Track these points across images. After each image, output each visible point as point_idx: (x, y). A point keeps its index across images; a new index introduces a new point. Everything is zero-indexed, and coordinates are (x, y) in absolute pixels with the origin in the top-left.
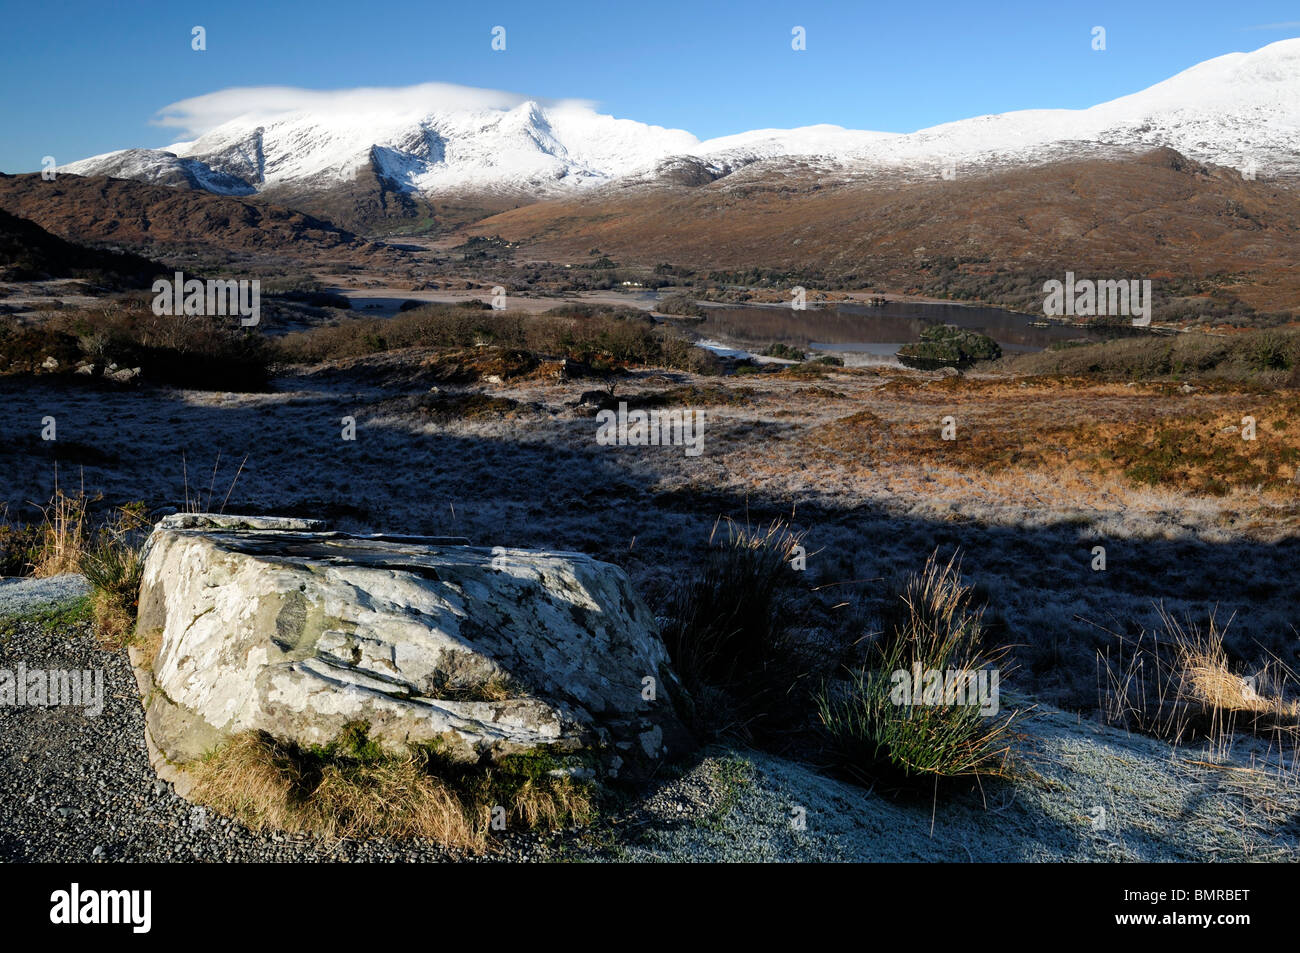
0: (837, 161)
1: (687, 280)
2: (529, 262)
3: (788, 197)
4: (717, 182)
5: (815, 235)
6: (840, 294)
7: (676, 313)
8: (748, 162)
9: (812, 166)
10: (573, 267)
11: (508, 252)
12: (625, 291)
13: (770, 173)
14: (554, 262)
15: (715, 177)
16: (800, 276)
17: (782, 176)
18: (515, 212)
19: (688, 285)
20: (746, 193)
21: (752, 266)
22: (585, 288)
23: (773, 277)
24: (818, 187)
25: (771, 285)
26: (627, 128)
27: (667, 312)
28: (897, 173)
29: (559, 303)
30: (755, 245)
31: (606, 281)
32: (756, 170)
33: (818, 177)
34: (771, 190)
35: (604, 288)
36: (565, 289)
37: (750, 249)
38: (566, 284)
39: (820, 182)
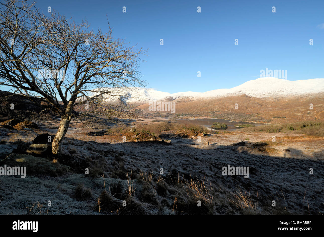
0: (193, 97)
1: (172, 115)
2: (146, 113)
3: (186, 102)
4: (174, 100)
5: (191, 108)
6: (197, 117)
7: (172, 121)
8: (179, 97)
9: (189, 98)
10: (153, 113)
11: (142, 111)
12: (162, 117)
13: (183, 99)
14: (150, 113)
15: (174, 99)
16: (190, 114)
17: (185, 99)
18: (142, 105)
19: (172, 116)
20: (179, 102)
21: (182, 113)
22: (156, 117)
23: (186, 115)
24: (190, 101)
25: (185, 116)
26: (160, 92)
27: (171, 121)
28: (203, 98)
29: (153, 120)
30: (182, 110)
31: (159, 116)
32: (181, 98)
33: (190, 99)
34: (183, 101)
35: (159, 117)
36: (153, 117)
37: (181, 110)
38: (153, 116)
39: (191, 100)
